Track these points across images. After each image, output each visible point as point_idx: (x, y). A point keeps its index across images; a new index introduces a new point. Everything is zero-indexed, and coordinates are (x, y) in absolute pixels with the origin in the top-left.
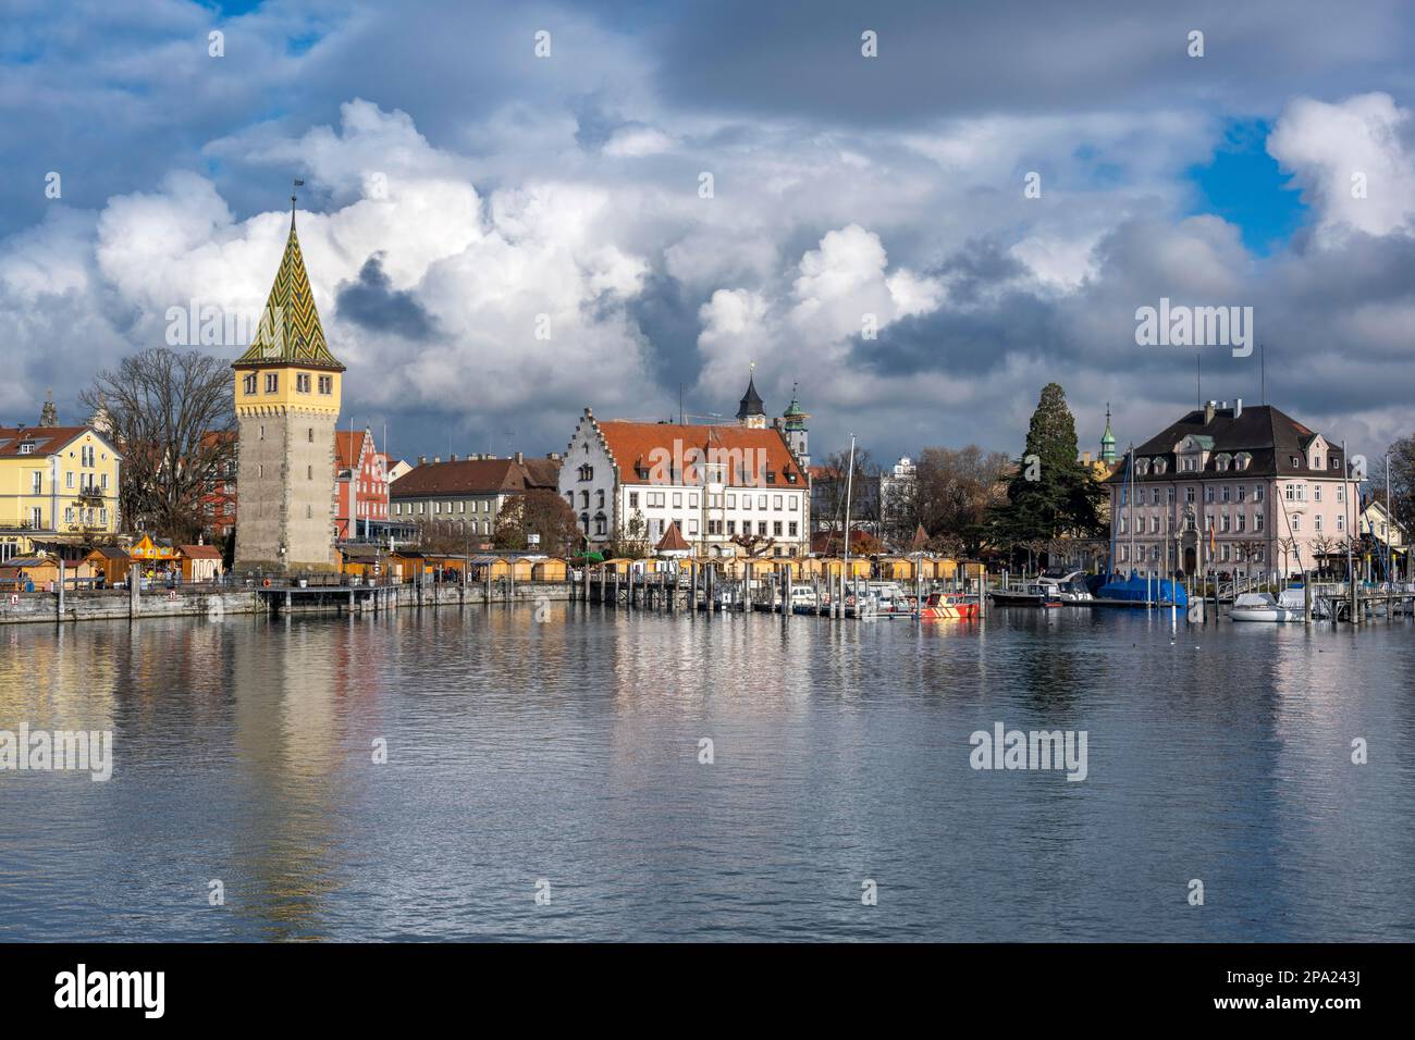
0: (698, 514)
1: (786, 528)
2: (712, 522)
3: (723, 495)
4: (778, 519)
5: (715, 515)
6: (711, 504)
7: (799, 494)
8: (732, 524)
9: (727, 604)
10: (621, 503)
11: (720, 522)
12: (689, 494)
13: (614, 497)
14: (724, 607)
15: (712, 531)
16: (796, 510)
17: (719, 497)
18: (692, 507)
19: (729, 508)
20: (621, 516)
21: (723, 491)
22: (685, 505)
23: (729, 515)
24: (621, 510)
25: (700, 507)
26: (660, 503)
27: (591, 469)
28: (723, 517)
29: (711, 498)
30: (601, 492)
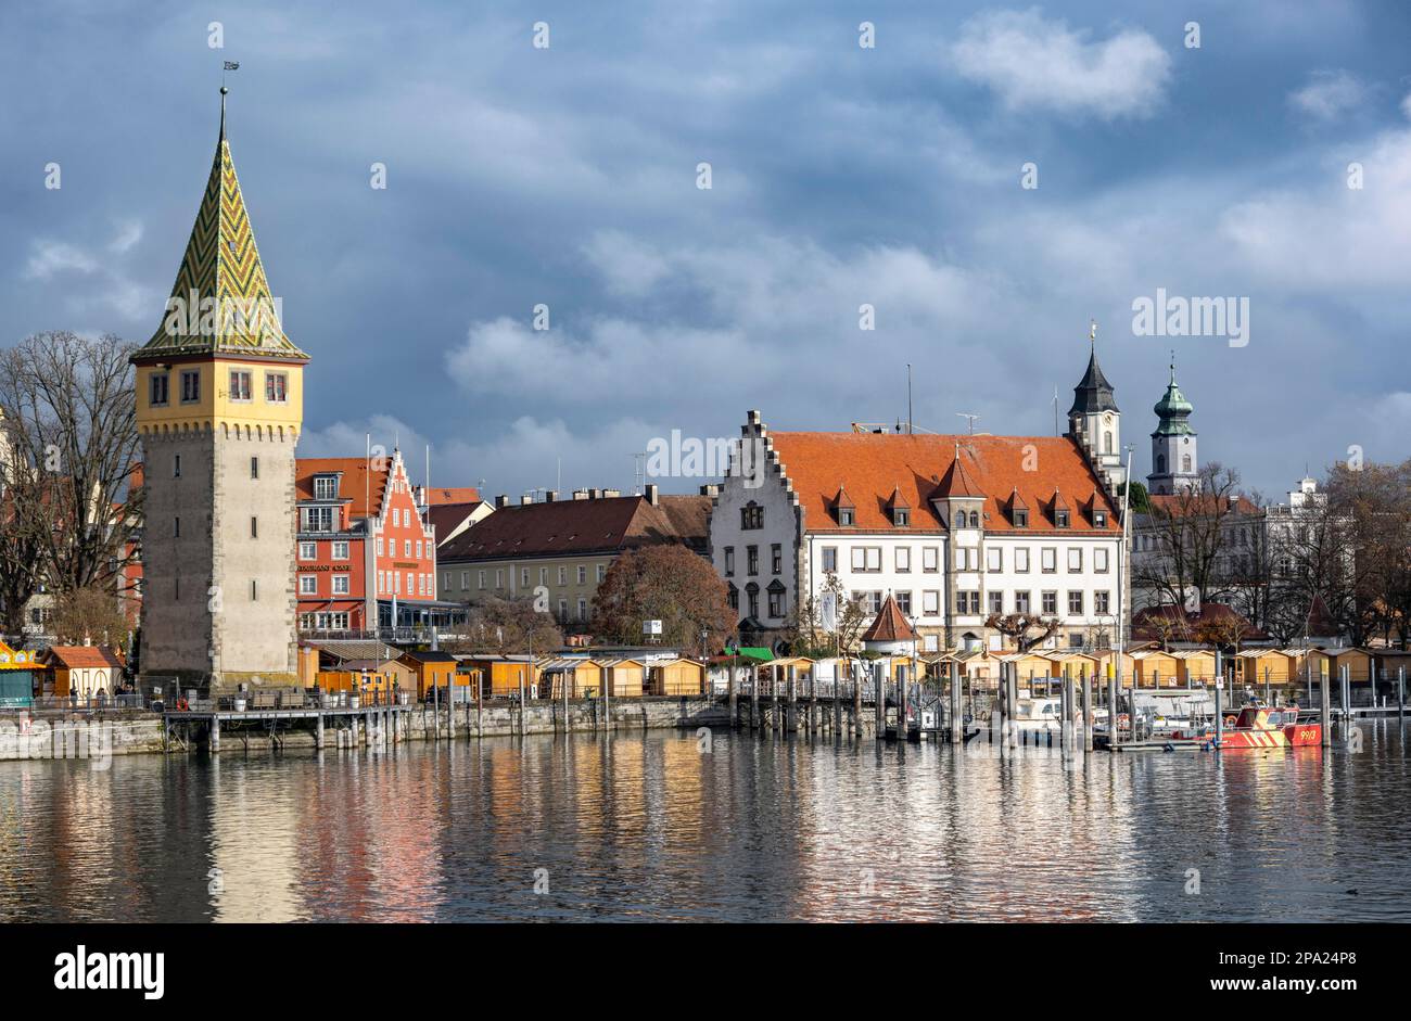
0: (937, 582)
1: (1089, 603)
2: (964, 595)
3: (980, 550)
4: (1076, 588)
5: (966, 583)
6: (960, 564)
7: (1111, 545)
8: (997, 596)
9: (928, 731)
10: (807, 566)
11: (976, 595)
12: (923, 548)
13: (796, 556)
14: (923, 735)
15: (963, 609)
16: (1105, 571)
17: (973, 554)
18: (927, 570)
19: (991, 571)
20: (808, 587)
21: (980, 543)
22: (917, 566)
23: (992, 583)
24: (807, 577)
25: (941, 569)
26: (873, 563)
27: (760, 509)
28: (981, 586)
29: (959, 556)
30: (776, 547)
